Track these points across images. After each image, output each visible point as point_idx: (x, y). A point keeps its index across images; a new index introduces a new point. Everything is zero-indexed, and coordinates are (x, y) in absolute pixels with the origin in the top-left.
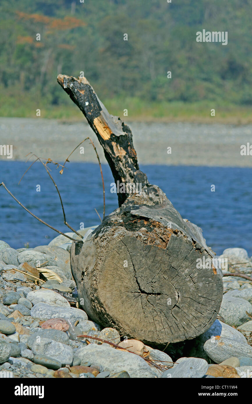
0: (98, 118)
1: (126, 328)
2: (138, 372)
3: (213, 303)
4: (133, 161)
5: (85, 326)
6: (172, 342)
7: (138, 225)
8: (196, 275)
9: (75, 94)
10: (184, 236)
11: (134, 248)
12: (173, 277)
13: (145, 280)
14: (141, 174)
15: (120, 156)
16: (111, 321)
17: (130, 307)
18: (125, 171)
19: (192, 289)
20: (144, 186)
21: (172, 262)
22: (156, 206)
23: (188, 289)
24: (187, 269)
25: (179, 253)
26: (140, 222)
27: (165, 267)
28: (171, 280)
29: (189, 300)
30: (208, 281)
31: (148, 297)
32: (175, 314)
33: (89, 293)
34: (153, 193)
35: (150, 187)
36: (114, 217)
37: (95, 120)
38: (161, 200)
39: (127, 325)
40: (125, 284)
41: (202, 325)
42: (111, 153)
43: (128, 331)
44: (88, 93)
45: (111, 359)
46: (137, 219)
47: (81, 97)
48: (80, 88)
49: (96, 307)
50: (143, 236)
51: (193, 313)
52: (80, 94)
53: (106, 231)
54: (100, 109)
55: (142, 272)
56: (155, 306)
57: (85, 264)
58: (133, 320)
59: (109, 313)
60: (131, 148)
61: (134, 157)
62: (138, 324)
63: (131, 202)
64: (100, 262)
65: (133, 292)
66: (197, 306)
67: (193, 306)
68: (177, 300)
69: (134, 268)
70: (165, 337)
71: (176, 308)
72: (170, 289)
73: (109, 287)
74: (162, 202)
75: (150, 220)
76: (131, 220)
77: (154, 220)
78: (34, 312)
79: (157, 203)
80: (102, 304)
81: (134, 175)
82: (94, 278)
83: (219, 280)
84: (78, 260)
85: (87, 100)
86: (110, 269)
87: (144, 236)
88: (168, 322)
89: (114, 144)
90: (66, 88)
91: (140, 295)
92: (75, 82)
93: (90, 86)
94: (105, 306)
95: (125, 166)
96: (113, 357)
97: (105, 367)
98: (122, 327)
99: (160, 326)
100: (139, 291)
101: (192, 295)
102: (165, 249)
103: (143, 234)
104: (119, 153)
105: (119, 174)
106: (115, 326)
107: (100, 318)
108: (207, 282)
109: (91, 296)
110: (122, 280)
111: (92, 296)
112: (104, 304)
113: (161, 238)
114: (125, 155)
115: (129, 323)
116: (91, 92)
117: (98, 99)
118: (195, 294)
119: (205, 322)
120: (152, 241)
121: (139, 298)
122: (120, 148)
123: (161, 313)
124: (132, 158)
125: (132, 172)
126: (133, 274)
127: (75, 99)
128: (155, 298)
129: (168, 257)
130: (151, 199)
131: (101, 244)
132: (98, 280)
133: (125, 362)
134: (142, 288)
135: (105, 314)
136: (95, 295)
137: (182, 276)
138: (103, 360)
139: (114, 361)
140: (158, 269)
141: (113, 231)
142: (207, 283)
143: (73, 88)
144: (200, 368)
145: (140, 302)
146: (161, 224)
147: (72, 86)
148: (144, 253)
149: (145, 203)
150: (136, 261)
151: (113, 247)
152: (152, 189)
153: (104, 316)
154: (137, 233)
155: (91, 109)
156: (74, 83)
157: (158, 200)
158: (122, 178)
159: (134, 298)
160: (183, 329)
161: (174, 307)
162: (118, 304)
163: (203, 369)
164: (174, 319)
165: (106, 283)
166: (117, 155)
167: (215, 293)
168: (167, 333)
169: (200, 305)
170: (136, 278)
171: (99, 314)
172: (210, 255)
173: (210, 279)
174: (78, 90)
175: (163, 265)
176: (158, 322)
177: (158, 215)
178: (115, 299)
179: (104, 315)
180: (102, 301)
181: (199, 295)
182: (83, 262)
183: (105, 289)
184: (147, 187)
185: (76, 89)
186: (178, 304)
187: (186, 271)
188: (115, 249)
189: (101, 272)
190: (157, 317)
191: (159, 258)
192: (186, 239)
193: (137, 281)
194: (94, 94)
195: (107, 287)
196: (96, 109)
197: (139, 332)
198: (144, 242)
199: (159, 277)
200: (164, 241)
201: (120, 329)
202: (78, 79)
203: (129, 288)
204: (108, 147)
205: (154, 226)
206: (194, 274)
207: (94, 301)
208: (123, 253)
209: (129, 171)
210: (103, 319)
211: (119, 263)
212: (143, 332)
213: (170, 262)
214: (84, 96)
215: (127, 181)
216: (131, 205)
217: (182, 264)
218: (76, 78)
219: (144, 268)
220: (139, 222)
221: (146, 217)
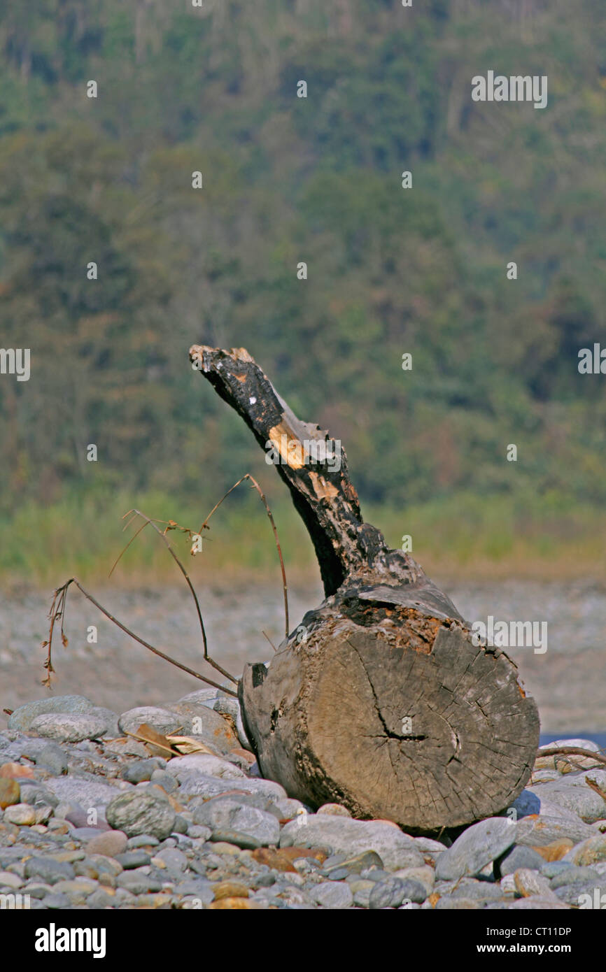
0: (278, 427)
1: (364, 802)
2: (395, 853)
3: (522, 750)
4: (352, 506)
5: (285, 808)
6: (450, 826)
7: (374, 617)
8: (488, 700)
9: (226, 384)
10: (463, 629)
11: (373, 655)
12: (447, 705)
13: (394, 713)
14: (372, 530)
15: (327, 499)
16: (336, 792)
17: (370, 764)
18: (339, 526)
19: (482, 726)
20: (379, 551)
21: (443, 679)
22: (405, 587)
23: (475, 726)
24: (472, 690)
25: (455, 661)
26: (378, 613)
27: (430, 688)
28: (442, 710)
29: (477, 746)
30: (512, 710)
31: (401, 745)
32: (454, 774)
33: (291, 744)
34: (397, 564)
35: (390, 553)
36: (325, 611)
37: (271, 431)
38: (413, 575)
39: (366, 797)
40: (358, 721)
41: (504, 792)
42: (308, 493)
43: (367, 808)
44: (253, 379)
45: (347, 834)
46: (373, 607)
47: (239, 389)
48: (238, 371)
49: (306, 767)
50: (387, 633)
51: (486, 771)
52: (238, 383)
53: (318, 628)
54: (281, 410)
55: (389, 698)
56: (414, 760)
57: (277, 697)
58: (376, 787)
59: (332, 777)
60: (347, 484)
61: (353, 501)
62: (386, 794)
63: (357, 582)
64: (310, 683)
65: (374, 735)
66: (493, 756)
67: (486, 758)
68: (455, 747)
69: (373, 691)
70: (435, 817)
71: (454, 763)
72: (441, 728)
73: (330, 727)
74: (415, 580)
75: (396, 607)
76: (360, 611)
77: (404, 606)
78: (186, 789)
79: (406, 582)
80: (317, 760)
81: (357, 533)
82: (301, 714)
83: (532, 707)
84: (260, 696)
85: (252, 394)
86: (329, 694)
87: (389, 633)
88: (441, 789)
89: (313, 476)
90: (208, 372)
91: (387, 741)
92: (226, 359)
93: (256, 366)
94: (322, 764)
95: (339, 516)
96: (349, 832)
97: (337, 849)
98: (355, 800)
99: (426, 797)
100: (385, 734)
101: (482, 737)
102: (429, 654)
103: (387, 630)
104: (325, 493)
105: (327, 532)
106: (343, 802)
107: (314, 791)
108: (508, 712)
109: (295, 749)
110: (352, 713)
111: (298, 749)
112: (321, 761)
113: (420, 636)
114: (337, 496)
115: (368, 793)
116: (260, 377)
117: (275, 391)
118: (489, 735)
119: (508, 786)
120: (403, 642)
121: (386, 747)
122: (327, 484)
123: (426, 772)
124: (351, 502)
125: (352, 527)
126: (373, 702)
127: (228, 392)
128: (414, 745)
129: (434, 670)
130: (394, 575)
131: (309, 651)
132: (308, 716)
133: (372, 838)
134: (390, 728)
135: (323, 779)
136: (304, 745)
137: (462, 702)
138: (332, 837)
139: (353, 837)
140: (418, 692)
141: (330, 628)
142: (510, 714)
143: (224, 370)
144: (503, 833)
145: (388, 754)
146: (418, 613)
147: (221, 367)
148: (390, 663)
149: (383, 581)
150: (377, 678)
151: (332, 654)
152: (394, 556)
153: (321, 783)
154: (374, 629)
155: (263, 411)
156: (225, 361)
157: (408, 577)
158: (334, 541)
159: (375, 747)
160: (468, 801)
161: (450, 761)
162: (346, 759)
163: (508, 834)
164: (451, 782)
165: (322, 721)
166: (320, 497)
167: (525, 733)
168: (439, 810)
169: (498, 755)
170: (378, 709)
171: (311, 782)
172: (512, 662)
173: (515, 707)
174: (234, 375)
175: (426, 684)
176: (421, 789)
177: (411, 598)
178: (341, 751)
179: (321, 781)
180: (317, 754)
181: (496, 736)
182: (272, 695)
183: (322, 733)
184: (384, 554)
185: (229, 372)
186: (457, 756)
187: (469, 693)
188: (338, 658)
189: (314, 701)
190: (420, 780)
191: (418, 672)
192: (466, 634)
193: (380, 715)
194: (266, 381)
195: (326, 728)
196: (271, 410)
197: (388, 808)
198: (390, 643)
199: (421, 706)
200: (426, 641)
201: (352, 806)
202: (232, 352)
203: (365, 729)
204: (302, 483)
205: (406, 617)
206: (484, 697)
207: (301, 758)
208: (352, 664)
209: (347, 525)
210: (319, 790)
211: (345, 683)
212: (395, 809)
213: (438, 678)
214: (247, 385)
215: (344, 546)
216: (357, 587)
217: (462, 681)
218: (227, 350)
219: (391, 691)
220: (376, 612)
221: (390, 602)
